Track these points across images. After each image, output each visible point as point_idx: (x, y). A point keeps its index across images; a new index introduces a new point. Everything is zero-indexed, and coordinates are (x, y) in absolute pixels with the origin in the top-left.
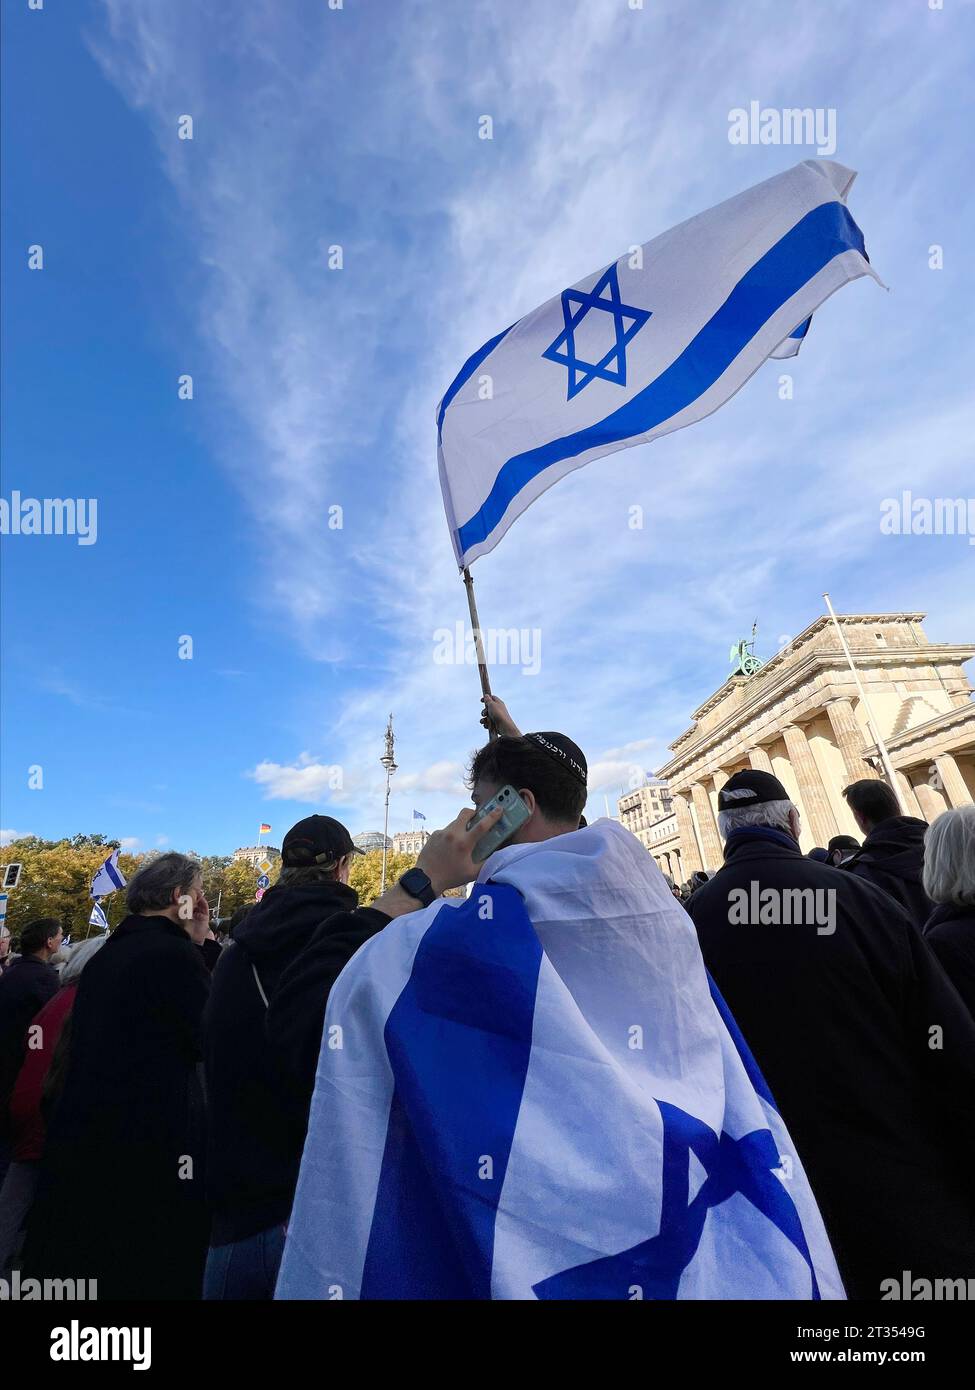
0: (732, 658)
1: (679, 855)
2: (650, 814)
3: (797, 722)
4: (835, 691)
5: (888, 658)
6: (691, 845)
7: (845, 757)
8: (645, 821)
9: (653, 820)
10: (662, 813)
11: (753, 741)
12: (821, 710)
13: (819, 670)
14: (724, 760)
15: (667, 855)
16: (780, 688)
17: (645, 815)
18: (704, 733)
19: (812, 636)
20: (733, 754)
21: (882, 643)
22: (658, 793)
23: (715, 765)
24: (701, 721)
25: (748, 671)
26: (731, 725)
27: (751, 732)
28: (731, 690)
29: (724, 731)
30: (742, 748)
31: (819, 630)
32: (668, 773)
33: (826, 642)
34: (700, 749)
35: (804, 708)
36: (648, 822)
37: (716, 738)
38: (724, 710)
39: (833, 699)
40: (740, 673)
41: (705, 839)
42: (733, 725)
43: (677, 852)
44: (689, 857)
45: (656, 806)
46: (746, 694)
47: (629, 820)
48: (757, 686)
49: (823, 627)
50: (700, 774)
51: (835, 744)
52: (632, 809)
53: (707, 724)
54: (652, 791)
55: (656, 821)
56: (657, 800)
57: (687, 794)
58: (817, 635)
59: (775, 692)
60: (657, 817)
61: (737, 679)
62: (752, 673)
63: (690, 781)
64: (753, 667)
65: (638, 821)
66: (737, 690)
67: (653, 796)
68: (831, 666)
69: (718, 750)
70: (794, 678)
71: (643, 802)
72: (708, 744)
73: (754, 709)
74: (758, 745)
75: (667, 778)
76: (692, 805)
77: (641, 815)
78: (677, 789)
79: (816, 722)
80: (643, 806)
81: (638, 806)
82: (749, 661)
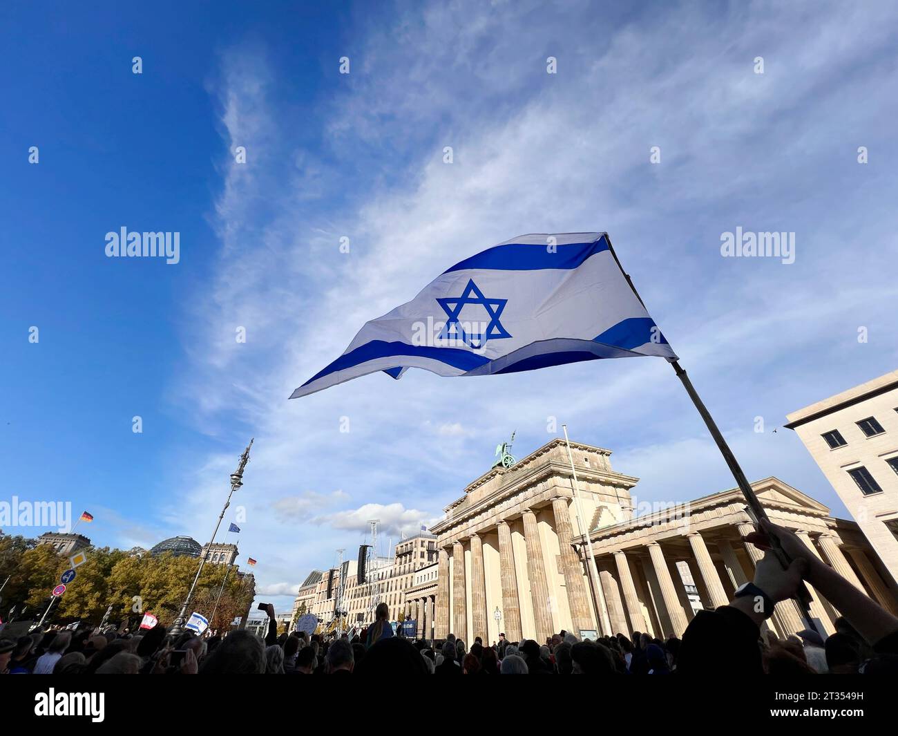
0: (497, 453)
1: (433, 601)
2: (417, 561)
3: (533, 509)
4: (560, 491)
5: (590, 476)
6: (444, 593)
7: (561, 541)
8: (412, 567)
9: (418, 566)
10: (425, 561)
11: (502, 517)
12: (549, 503)
13: (551, 474)
14: (480, 527)
15: (425, 599)
16: (526, 482)
17: (413, 561)
18: (471, 504)
19: (548, 450)
20: (487, 524)
21: (587, 465)
22: (426, 544)
23: (473, 530)
24: (470, 494)
25: (506, 464)
26: (490, 501)
27: (502, 509)
28: (494, 475)
29: (484, 505)
30: (494, 520)
31: (554, 447)
32: (439, 530)
33: (557, 456)
34: (466, 515)
35: (539, 499)
36: (414, 567)
37: (478, 509)
38: (486, 490)
39: (557, 497)
40: (500, 465)
41: (456, 590)
42: (491, 501)
43: (433, 597)
44: (441, 605)
45: (422, 556)
46: (503, 481)
47: (401, 563)
48: (510, 477)
49: (556, 445)
50: (462, 535)
51: (554, 530)
52: (405, 554)
53: (474, 497)
54: (422, 542)
55: (420, 568)
56: (424, 549)
57: (449, 549)
58: (552, 450)
59: (522, 483)
60: (422, 564)
61: (498, 469)
62: (508, 467)
63: (454, 539)
64: (509, 463)
65: (407, 565)
66: (498, 476)
67: (422, 546)
68: (558, 474)
69: (478, 519)
70: (535, 476)
71: (415, 550)
72: (471, 512)
73: (507, 493)
74: (505, 520)
75: (439, 534)
76: (451, 559)
77: (410, 561)
78: (443, 544)
79: (545, 511)
80: (413, 553)
81: (410, 553)
82: (507, 458)
